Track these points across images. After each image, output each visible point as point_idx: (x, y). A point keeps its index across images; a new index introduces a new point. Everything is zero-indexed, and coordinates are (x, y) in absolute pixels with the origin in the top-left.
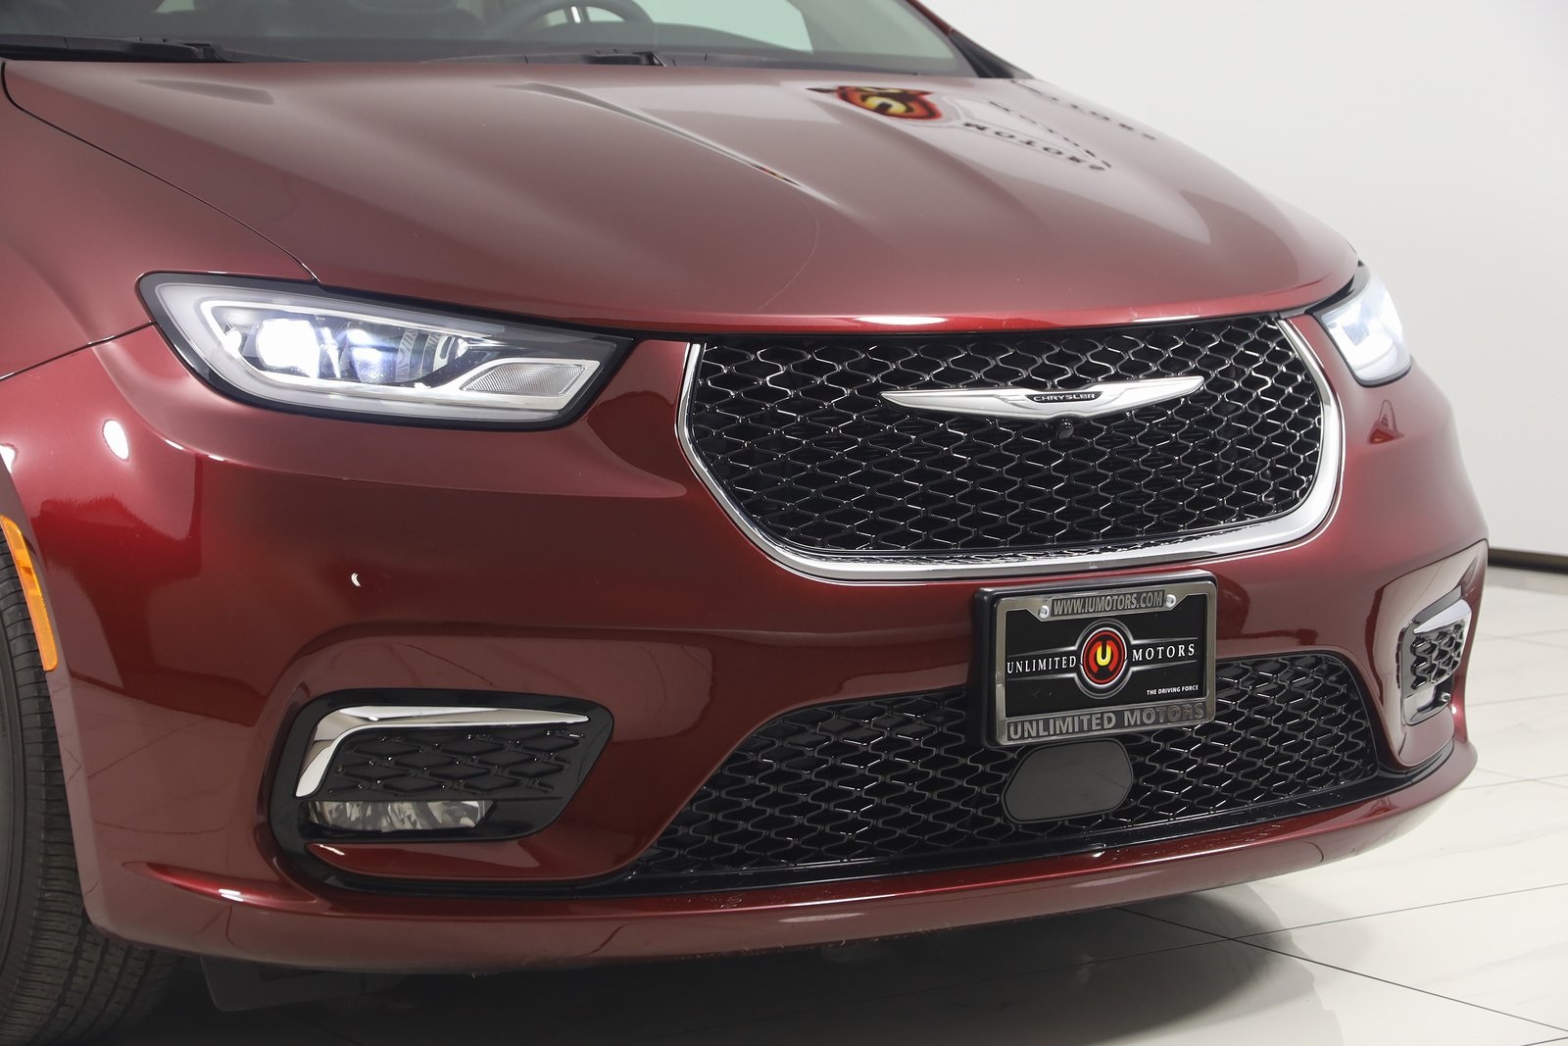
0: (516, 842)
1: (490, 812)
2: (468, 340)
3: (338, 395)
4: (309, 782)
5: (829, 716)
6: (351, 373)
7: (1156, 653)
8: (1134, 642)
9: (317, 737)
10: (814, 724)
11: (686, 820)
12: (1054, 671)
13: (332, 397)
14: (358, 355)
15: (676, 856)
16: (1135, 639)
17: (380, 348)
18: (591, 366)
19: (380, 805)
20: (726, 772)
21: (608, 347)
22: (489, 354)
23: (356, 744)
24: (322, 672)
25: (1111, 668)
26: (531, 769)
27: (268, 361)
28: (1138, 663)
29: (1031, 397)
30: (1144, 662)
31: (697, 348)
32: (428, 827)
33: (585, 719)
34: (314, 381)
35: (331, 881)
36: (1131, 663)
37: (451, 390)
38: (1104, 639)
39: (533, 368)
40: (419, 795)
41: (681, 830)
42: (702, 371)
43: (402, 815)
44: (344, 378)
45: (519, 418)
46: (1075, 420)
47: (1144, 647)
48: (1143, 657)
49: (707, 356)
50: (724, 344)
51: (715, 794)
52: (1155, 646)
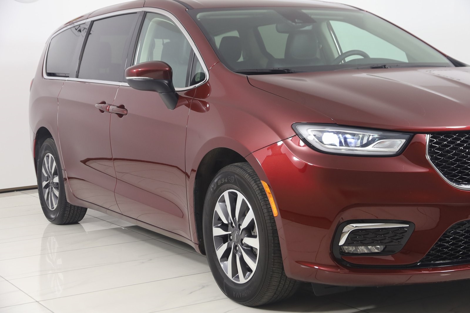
0: (391, 256)
1: (384, 249)
2: (372, 136)
3: (344, 150)
4: (342, 242)
5: (466, 223)
6: (347, 144)
9: (343, 232)
10: (463, 226)
11: (432, 250)
13: (342, 150)
14: (348, 140)
15: (430, 258)
17: (353, 139)
18: (404, 141)
19: (357, 247)
20: (442, 238)
21: (407, 136)
22: (377, 139)
23: (354, 233)
24: (347, 215)
26: (396, 238)
27: (325, 143)
31: (428, 135)
32: (369, 252)
33: (408, 226)
34: (338, 147)
35: (348, 265)
37: (370, 148)
39: (388, 142)
40: (366, 245)
41: (431, 252)
42: (431, 141)
43: (362, 249)
44: (345, 146)
45: (387, 154)
49: (431, 137)
50: (435, 134)
51: (439, 243)
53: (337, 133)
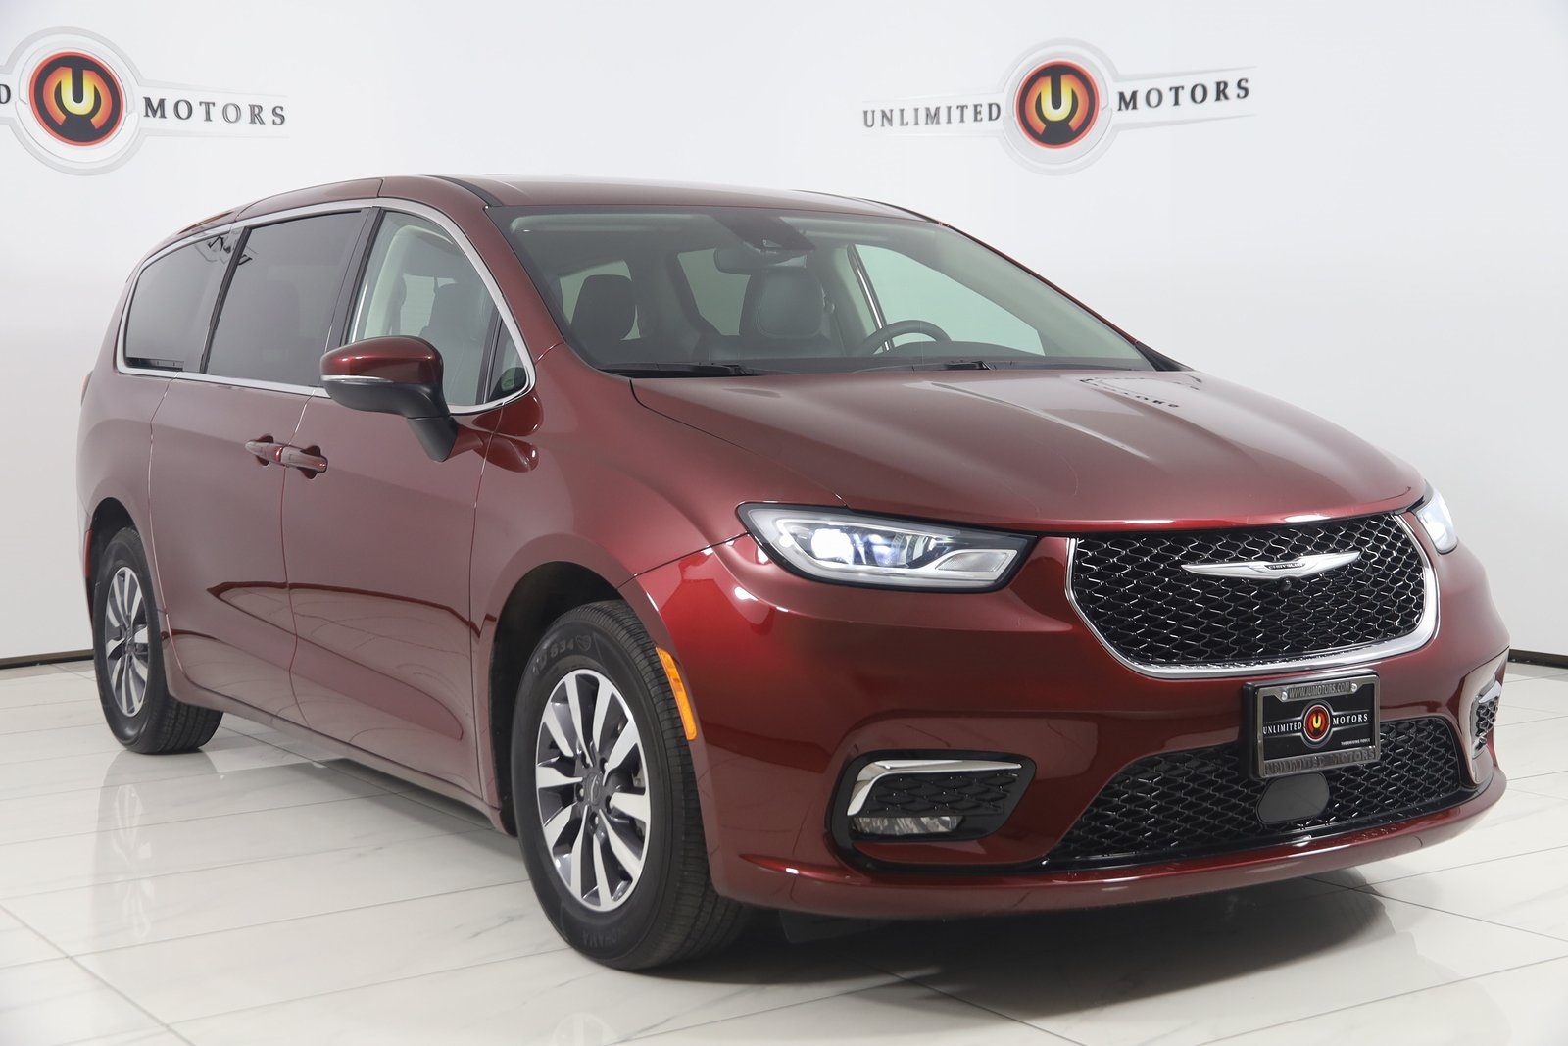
0: (975, 842)
1: (960, 824)
2: (936, 539)
3: (864, 573)
4: (855, 806)
5: (1161, 761)
6: (871, 558)
7: (1346, 719)
8: (1334, 713)
9: (859, 779)
10: (1152, 766)
11: (1078, 827)
12: (1290, 732)
13: (861, 575)
14: (876, 550)
15: (1072, 848)
16: (1334, 711)
17: (889, 546)
18: (1012, 554)
19: (893, 820)
20: (1102, 797)
21: (1022, 542)
22: (948, 548)
23: (885, 784)
24: (867, 739)
25: (1321, 730)
26: (989, 796)
27: (818, 555)
28: (1336, 726)
29: (1267, 566)
30: (1340, 725)
31: (1073, 540)
32: (922, 832)
33: (1019, 766)
34: (851, 566)
35: (869, 865)
36: (1332, 726)
37: (930, 569)
38: (1317, 712)
39: (974, 555)
40: (916, 814)
41: (1076, 832)
42: (1078, 555)
43: (907, 825)
44: (868, 564)
46: (1291, 579)
47: (1339, 716)
48: (1339, 720)
49: (1080, 546)
50: (1091, 538)
51: (1095, 810)
52: (1345, 716)
53: (850, 531)
